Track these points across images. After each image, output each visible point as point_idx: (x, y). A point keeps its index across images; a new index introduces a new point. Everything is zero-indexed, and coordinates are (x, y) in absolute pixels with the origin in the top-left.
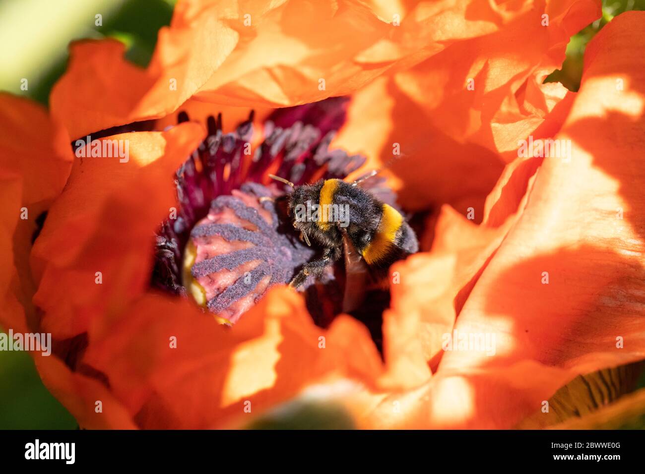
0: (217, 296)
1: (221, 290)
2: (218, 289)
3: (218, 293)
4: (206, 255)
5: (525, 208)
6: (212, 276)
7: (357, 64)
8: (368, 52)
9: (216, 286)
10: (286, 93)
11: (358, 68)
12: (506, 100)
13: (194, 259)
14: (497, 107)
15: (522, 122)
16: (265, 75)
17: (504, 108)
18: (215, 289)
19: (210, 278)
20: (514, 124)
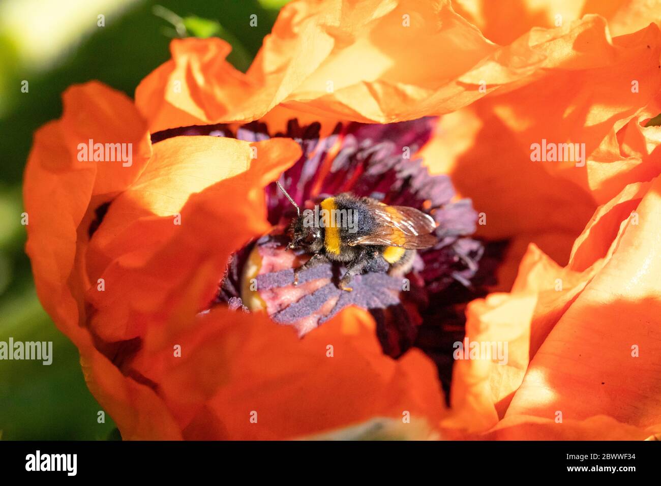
0: (279, 312)
1: (283, 307)
2: (280, 305)
3: (279, 309)
4: (271, 267)
5: (613, 253)
6: (276, 290)
7: (460, 84)
8: (474, 73)
9: (277, 302)
10: (383, 110)
11: (461, 88)
12: (606, 139)
13: (258, 270)
14: (597, 145)
15: (620, 162)
16: (365, 89)
17: (604, 147)
18: (278, 305)
19: (273, 292)
20: (611, 164)
